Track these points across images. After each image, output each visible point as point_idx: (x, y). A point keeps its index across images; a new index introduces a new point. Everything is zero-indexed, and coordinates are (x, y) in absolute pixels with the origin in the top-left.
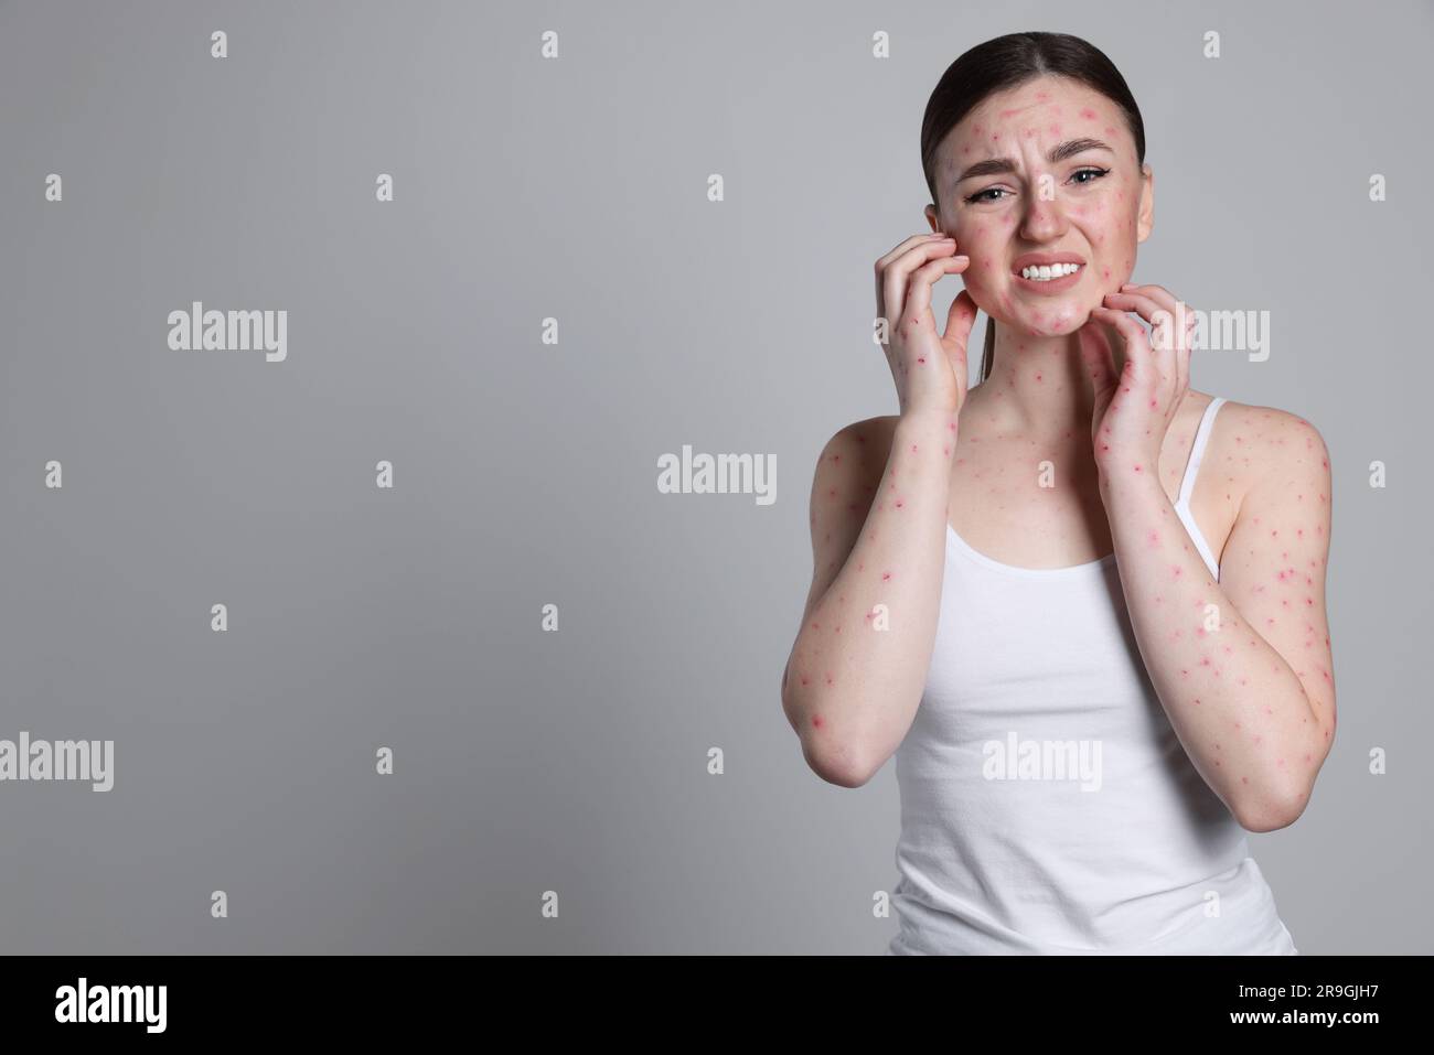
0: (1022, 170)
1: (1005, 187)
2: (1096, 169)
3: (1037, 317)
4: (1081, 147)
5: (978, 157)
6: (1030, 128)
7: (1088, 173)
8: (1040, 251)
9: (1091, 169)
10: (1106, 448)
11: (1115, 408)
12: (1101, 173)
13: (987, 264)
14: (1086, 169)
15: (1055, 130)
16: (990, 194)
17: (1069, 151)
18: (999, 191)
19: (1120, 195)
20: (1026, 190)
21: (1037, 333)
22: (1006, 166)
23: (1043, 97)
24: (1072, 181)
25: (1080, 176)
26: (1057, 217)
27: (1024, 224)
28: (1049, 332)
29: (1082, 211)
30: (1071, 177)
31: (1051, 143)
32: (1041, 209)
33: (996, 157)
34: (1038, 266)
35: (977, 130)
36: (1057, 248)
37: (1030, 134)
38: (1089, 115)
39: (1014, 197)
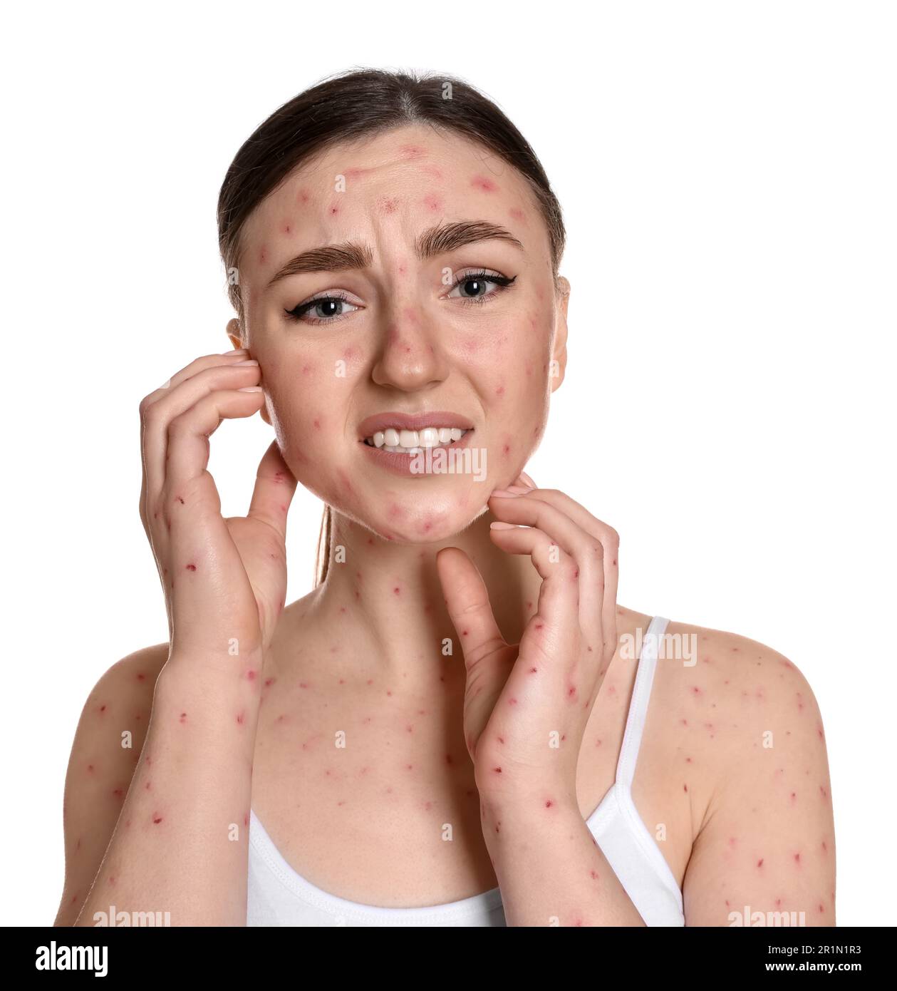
0: (376, 265)
1: (349, 296)
2: (496, 274)
3: (396, 511)
4: (471, 234)
5: (307, 241)
6: (391, 198)
7: (482, 279)
8: (403, 408)
9: (488, 273)
10: (499, 770)
11: (513, 701)
12: (504, 282)
13: (317, 424)
14: (479, 272)
15: (433, 203)
16: (327, 307)
17: (453, 238)
18: (338, 301)
19: (533, 323)
20: (384, 302)
21: (396, 537)
22: (352, 258)
23: (414, 152)
24: (457, 292)
25: (471, 286)
26: (433, 349)
27: (379, 358)
28: (414, 536)
29: (472, 345)
30: (455, 286)
31: (425, 223)
32: (407, 332)
33: (337, 240)
34: (399, 430)
35: (304, 198)
36: (428, 404)
37: (390, 207)
38: (486, 186)
39: (363, 313)
